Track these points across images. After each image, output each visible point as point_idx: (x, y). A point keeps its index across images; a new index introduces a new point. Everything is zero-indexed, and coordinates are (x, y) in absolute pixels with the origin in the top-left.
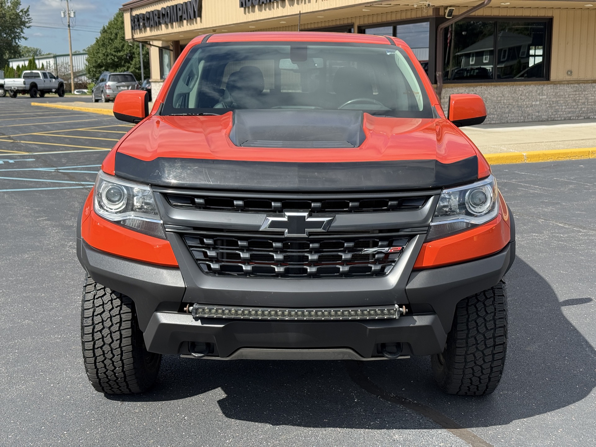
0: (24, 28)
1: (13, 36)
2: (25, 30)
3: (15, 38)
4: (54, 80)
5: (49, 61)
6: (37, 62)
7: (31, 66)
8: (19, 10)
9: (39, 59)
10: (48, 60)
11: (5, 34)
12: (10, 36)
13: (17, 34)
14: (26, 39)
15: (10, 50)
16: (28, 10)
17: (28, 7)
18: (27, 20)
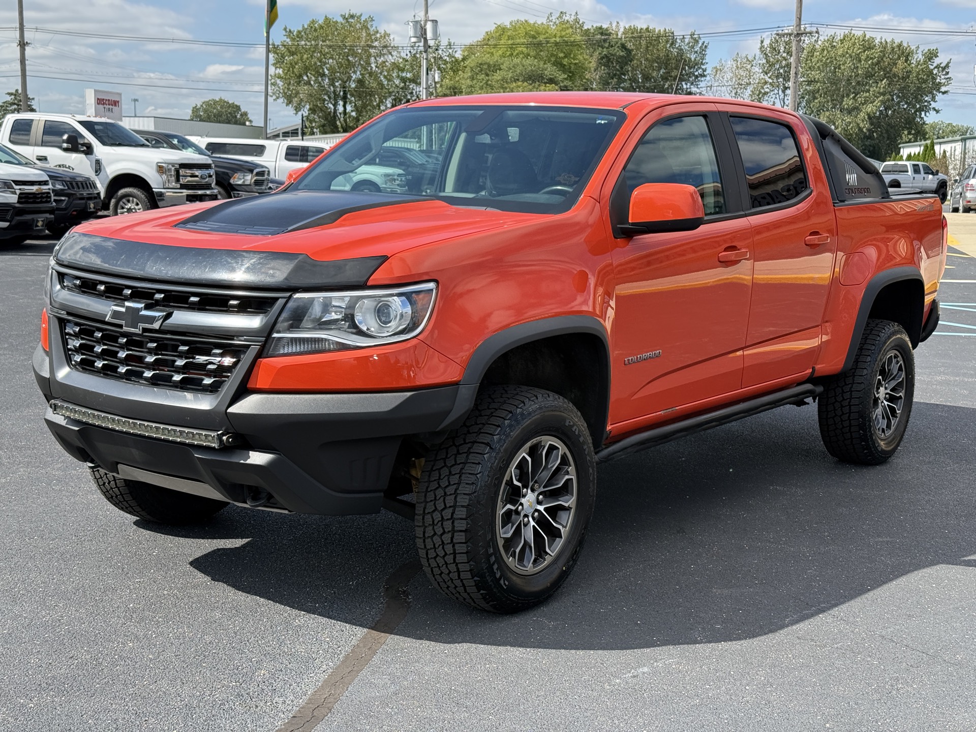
0: (938, 94)
1: (918, 106)
2: (939, 96)
3: (920, 110)
4: (930, 176)
5: (955, 147)
6: (937, 148)
7: (926, 155)
8: (932, 65)
9: (940, 143)
10: (953, 145)
11: (906, 103)
12: (914, 106)
13: (926, 104)
14: (937, 112)
15: (909, 129)
16: (947, 66)
17: (948, 60)
18: (943, 81)
